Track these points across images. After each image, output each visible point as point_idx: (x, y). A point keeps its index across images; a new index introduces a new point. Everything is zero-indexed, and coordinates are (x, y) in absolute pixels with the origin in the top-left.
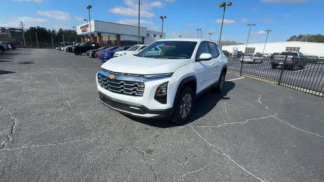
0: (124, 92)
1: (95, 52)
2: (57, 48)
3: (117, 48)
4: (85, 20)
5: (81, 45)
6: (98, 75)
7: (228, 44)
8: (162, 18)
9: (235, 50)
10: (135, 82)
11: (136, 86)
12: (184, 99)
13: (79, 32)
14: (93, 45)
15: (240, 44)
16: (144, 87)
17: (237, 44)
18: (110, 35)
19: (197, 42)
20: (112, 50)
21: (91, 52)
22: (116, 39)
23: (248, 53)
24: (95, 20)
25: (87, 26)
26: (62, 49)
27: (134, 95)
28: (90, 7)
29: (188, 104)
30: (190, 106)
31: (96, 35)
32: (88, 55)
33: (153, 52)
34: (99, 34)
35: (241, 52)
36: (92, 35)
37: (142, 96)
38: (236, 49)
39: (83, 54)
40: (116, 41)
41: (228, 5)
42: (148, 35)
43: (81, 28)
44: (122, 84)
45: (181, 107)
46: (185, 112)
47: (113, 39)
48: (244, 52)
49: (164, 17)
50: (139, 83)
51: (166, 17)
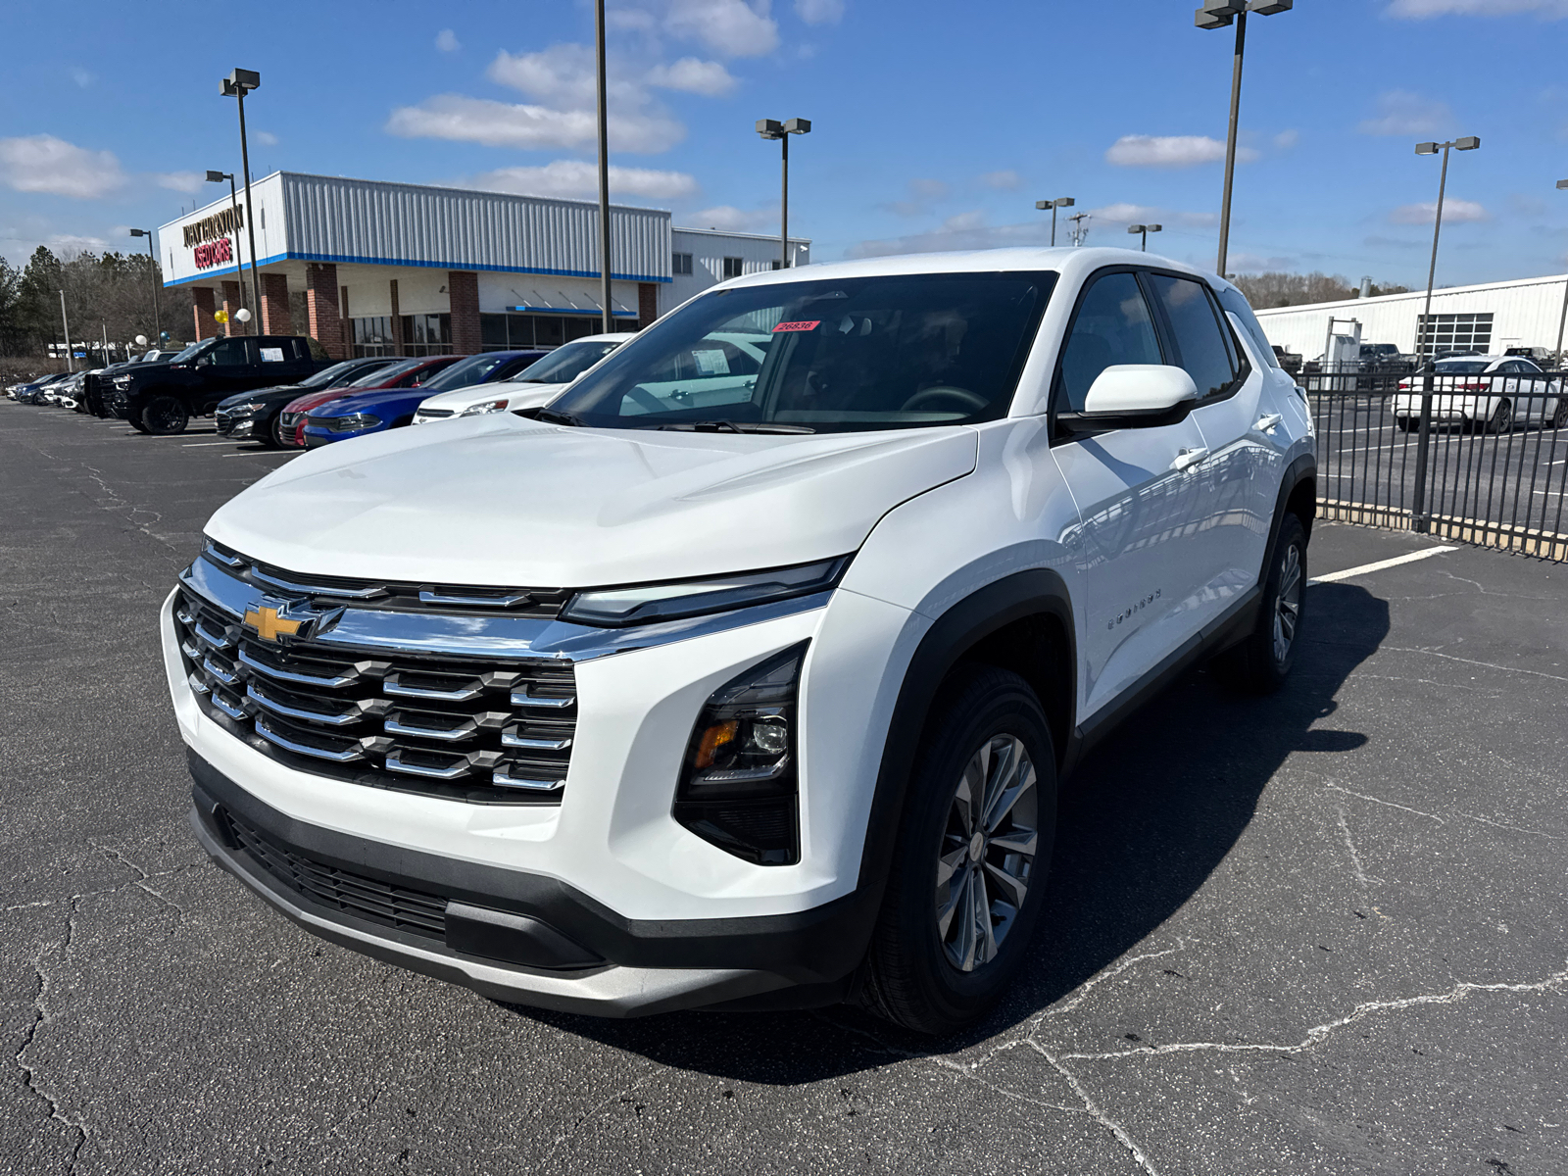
0: (391, 765)
1: (278, 403)
2: (11, 390)
3: (443, 365)
4: (215, 176)
5: (182, 357)
6: (180, 603)
7: (1287, 294)
8: (776, 130)
9: (1341, 339)
10: (491, 664)
11: (497, 699)
12: (964, 792)
13: (178, 264)
14: (273, 355)
15: (1374, 292)
16: (571, 712)
17: (1356, 294)
18: (403, 276)
19: (1048, 279)
20: (406, 380)
21: (246, 405)
22: (443, 305)
23: (1442, 353)
24: (286, 177)
25: (231, 220)
26: (49, 391)
27: (476, 787)
28: (244, 83)
29: (1006, 828)
30: (1030, 847)
31: (297, 279)
32: (227, 427)
33: (716, 383)
34: (323, 273)
35: (1391, 348)
36: (272, 280)
37: (556, 796)
38: (1346, 330)
39: (193, 423)
40: (445, 319)
41: (1266, 11)
42: (683, 264)
43: (191, 235)
44: (370, 686)
45: (945, 871)
46: (981, 910)
47: (426, 302)
48: (1407, 346)
49: (790, 125)
50: (525, 668)
51: (804, 126)
